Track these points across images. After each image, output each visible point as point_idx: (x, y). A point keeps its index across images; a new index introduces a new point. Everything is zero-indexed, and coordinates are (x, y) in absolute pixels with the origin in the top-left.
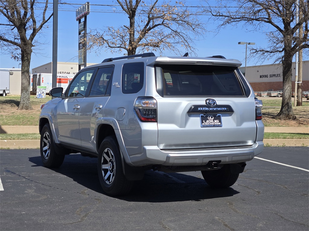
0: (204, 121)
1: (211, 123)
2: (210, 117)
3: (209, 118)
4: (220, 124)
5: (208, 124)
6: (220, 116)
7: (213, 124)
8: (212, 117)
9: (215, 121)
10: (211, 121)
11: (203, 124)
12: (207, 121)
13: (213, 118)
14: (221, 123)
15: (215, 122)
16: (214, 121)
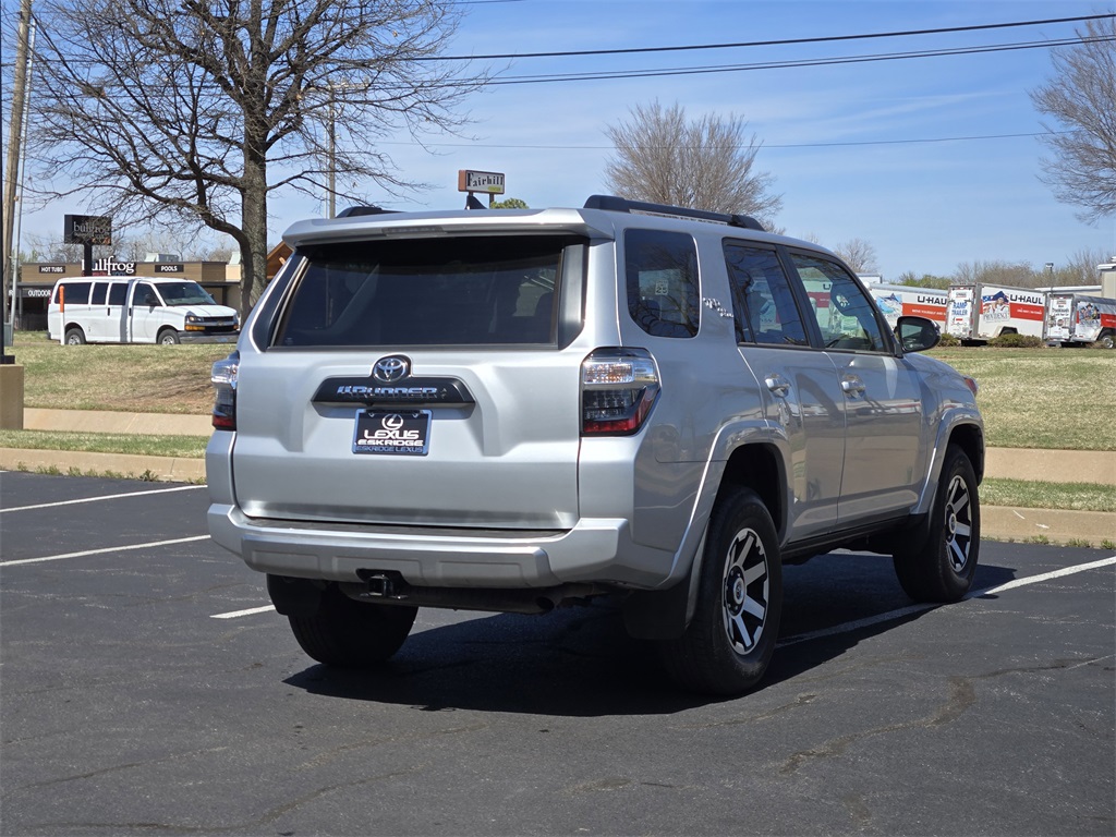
0: (366, 432)
1: (390, 439)
2: (392, 420)
3: (386, 423)
4: (419, 443)
5: (378, 442)
6: (427, 415)
7: (396, 443)
8: (397, 421)
9: (405, 432)
10: (390, 435)
11: (361, 442)
12: (377, 433)
13: (401, 425)
14: (424, 443)
15: (405, 437)
16: (401, 435)
